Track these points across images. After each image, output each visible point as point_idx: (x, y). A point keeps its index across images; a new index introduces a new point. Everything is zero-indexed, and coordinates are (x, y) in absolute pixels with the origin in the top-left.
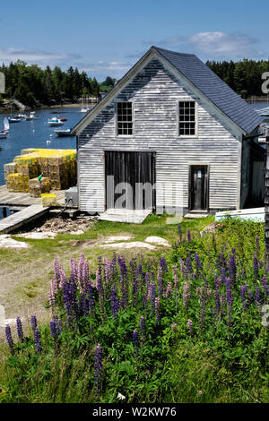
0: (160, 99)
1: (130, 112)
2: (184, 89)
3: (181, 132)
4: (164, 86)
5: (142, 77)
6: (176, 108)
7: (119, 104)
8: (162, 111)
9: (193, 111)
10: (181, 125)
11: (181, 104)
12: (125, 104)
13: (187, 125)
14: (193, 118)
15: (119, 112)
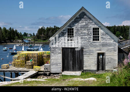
0: (85, 27)
1: (73, 32)
2: (95, 23)
3: (94, 40)
4: (87, 22)
5: (78, 18)
6: (92, 30)
7: (68, 29)
8: (86, 32)
9: (98, 32)
10: (94, 37)
11: (94, 29)
12: (71, 29)
13: (96, 37)
14: (98, 34)
15: (68, 32)
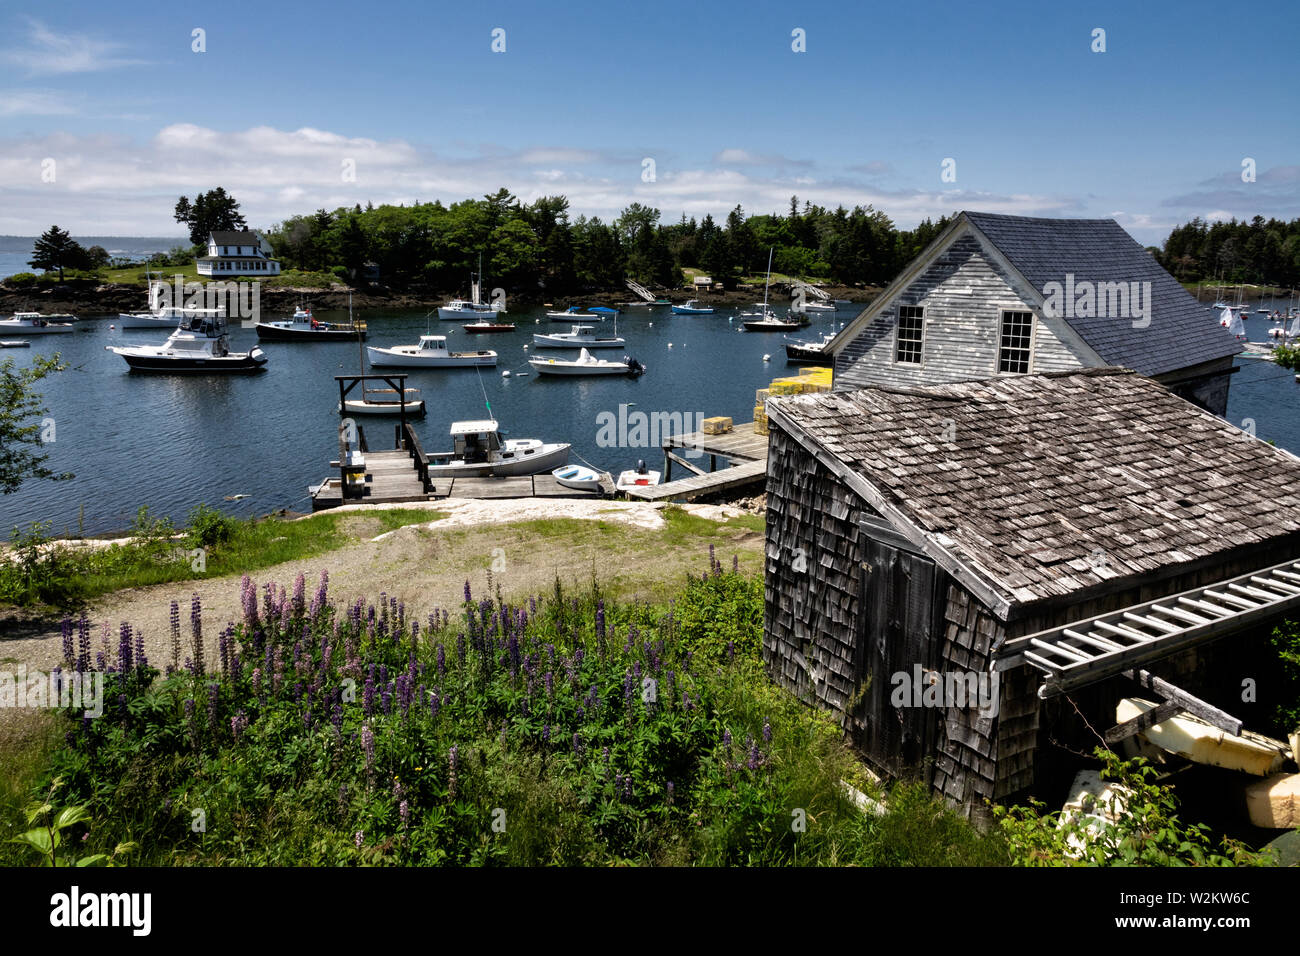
0: (970, 306)
1: (919, 324)
2: (1014, 289)
3: (1003, 367)
4: (979, 282)
5: (945, 264)
6: (997, 323)
7: (903, 310)
8: (971, 326)
9: (1027, 331)
10: (1004, 354)
11: (1007, 316)
12: (912, 310)
13: (1015, 354)
14: (1026, 343)
15: (902, 323)
